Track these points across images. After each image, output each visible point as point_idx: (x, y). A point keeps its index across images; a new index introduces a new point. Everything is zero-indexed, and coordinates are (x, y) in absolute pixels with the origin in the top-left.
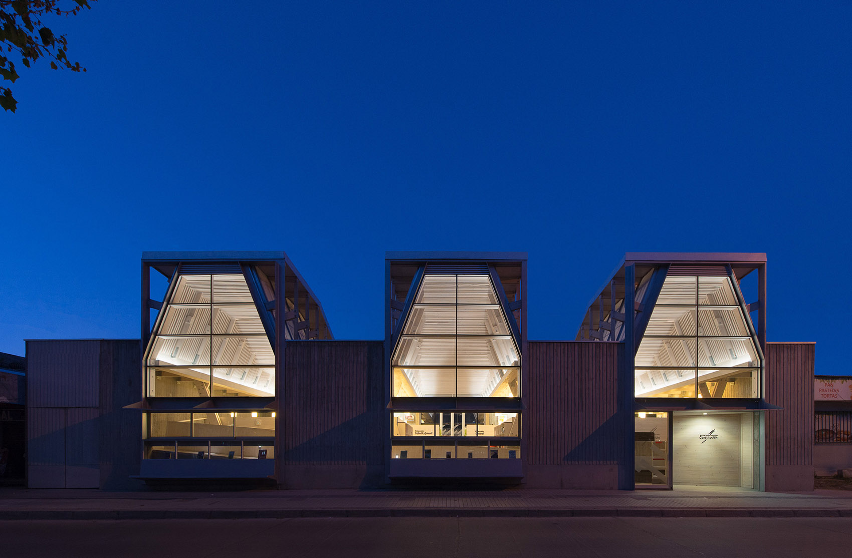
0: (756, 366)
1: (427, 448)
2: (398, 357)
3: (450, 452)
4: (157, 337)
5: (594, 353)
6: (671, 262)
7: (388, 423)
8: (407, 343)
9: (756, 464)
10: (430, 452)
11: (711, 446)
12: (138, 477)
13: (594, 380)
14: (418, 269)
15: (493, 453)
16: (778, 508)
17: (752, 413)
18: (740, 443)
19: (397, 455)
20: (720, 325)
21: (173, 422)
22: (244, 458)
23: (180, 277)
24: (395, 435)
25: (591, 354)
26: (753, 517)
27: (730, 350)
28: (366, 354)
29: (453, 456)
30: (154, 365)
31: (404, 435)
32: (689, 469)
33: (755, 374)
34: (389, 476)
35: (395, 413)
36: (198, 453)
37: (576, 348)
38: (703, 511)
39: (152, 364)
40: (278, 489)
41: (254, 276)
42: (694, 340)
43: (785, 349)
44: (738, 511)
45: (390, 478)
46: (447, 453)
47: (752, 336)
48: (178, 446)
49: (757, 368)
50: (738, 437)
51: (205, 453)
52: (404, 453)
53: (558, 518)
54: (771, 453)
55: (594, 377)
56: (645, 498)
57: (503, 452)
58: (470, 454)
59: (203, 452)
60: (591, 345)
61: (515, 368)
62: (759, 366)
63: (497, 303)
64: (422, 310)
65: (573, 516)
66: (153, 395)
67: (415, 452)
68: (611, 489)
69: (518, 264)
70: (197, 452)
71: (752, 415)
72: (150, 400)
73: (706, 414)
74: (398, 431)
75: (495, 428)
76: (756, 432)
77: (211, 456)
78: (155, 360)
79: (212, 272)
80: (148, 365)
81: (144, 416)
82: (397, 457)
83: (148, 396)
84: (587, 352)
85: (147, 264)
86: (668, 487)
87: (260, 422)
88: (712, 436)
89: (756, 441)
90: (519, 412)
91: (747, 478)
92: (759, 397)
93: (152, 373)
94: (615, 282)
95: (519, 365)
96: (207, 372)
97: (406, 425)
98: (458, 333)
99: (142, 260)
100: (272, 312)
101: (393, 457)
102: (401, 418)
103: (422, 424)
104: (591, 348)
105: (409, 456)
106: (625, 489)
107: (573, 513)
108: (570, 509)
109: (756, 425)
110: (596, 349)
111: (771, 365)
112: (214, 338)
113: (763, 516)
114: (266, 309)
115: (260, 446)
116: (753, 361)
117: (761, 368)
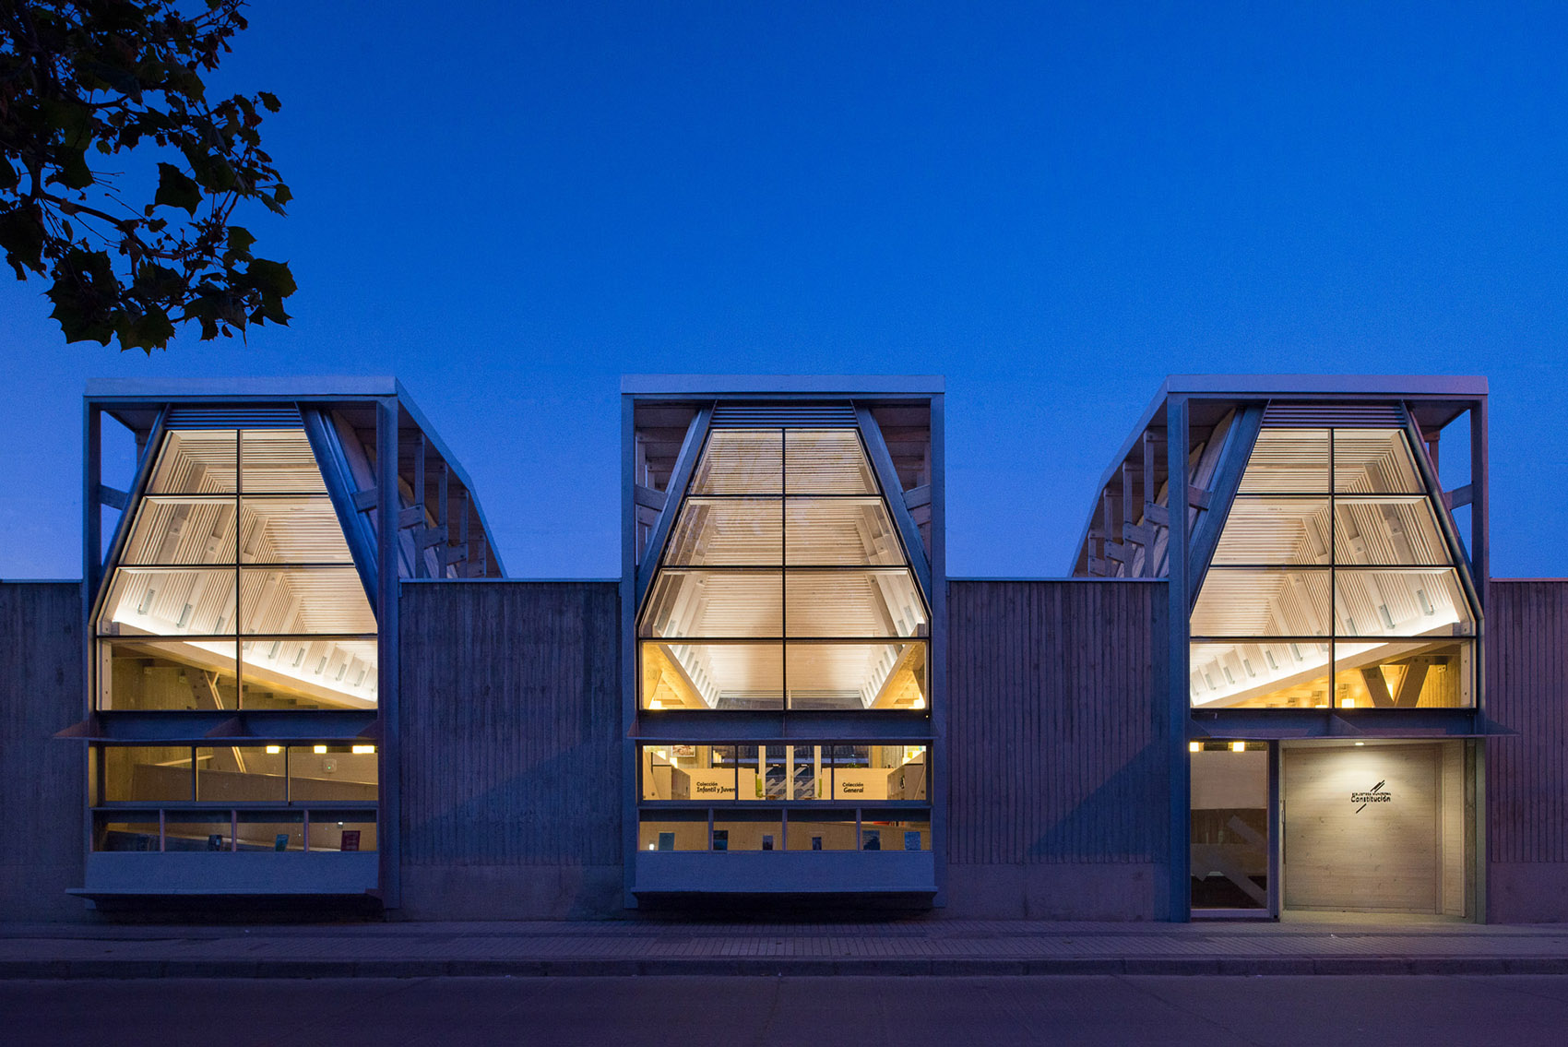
0: (1467, 633)
1: (719, 826)
2: (653, 616)
3: (771, 837)
4: (117, 569)
5: (1099, 605)
6: (1271, 397)
7: (631, 772)
8: (673, 583)
9: (1470, 859)
10: (726, 838)
11: (1375, 819)
12: (81, 891)
13: (1099, 668)
14: (697, 413)
15: (869, 838)
16: (1473, 956)
17: (1463, 741)
18: (1441, 812)
19: (651, 842)
20: (1396, 534)
21: (147, 767)
22: (312, 849)
23: (169, 433)
24: (647, 796)
25: (1091, 609)
26: (1415, 974)
27: (1419, 592)
28: (581, 611)
29: (776, 846)
30: (108, 633)
31: (669, 797)
32: (1327, 873)
33: (1467, 652)
34: (633, 889)
35: (645, 747)
36: (207, 838)
37: (1058, 596)
38: (1308, 962)
39: (106, 632)
40: (385, 921)
41: (328, 433)
42: (1326, 574)
43: (1533, 595)
44: (1385, 962)
45: (634, 894)
46: (764, 838)
47: (1456, 564)
48: (166, 821)
49: (1469, 638)
50: (1436, 799)
51: (224, 839)
52: (666, 840)
53: (993, 977)
54: (1503, 837)
55: (1099, 660)
56: (1202, 937)
57: (893, 836)
58: (817, 842)
59: (220, 837)
60: (1090, 587)
61: (918, 643)
62: (1474, 634)
63: (876, 493)
64: (704, 509)
65: (1028, 974)
66: (106, 704)
67: (692, 837)
68: (1139, 918)
69: (923, 404)
70: (204, 835)
71: (1462, 746)
72: (103, 719)
73: (1362, 744)
74: (654, 789)
75: (889, 777)
76: (1470, 786)
77: (238, 845)
78: (111, 621)
79: (239, 426)
80: (98, 633)
81: (92, 753)
82: (652, 847)
83: (98, 709)
84: (1083, 604)
85: (95, 408)
86: (1267, 915)
87: (332, 765)
88: (1377, 795)
89: (1470, 807)
90: (929, 744)
91: (1454, 893)
92: (1475, 706)
93: (106, 652)
94: (1151, 437)
95: (926, 633)
96: (227, 650)
97: (674, 770)
98: (786, 564)
99: (85, 397)
100: (368, 516)
101: (642, 848)
102: (662, 756)
103: (714, 765)
104: (1091, 594)
105: (678, 846)
106: (1169, 920)
107: (1029, 967)
108: (1022, 960)
109: (1469, 771)
110: (1103, 599)
111: (1502, 633)
112: (244, 573)
113: (1438, 972)
114: (356, 506)
115: (341, 823)
116: (1462, 622)
117: (1478, 637)
